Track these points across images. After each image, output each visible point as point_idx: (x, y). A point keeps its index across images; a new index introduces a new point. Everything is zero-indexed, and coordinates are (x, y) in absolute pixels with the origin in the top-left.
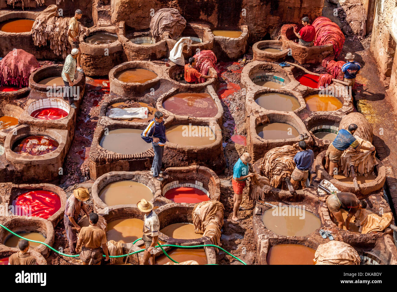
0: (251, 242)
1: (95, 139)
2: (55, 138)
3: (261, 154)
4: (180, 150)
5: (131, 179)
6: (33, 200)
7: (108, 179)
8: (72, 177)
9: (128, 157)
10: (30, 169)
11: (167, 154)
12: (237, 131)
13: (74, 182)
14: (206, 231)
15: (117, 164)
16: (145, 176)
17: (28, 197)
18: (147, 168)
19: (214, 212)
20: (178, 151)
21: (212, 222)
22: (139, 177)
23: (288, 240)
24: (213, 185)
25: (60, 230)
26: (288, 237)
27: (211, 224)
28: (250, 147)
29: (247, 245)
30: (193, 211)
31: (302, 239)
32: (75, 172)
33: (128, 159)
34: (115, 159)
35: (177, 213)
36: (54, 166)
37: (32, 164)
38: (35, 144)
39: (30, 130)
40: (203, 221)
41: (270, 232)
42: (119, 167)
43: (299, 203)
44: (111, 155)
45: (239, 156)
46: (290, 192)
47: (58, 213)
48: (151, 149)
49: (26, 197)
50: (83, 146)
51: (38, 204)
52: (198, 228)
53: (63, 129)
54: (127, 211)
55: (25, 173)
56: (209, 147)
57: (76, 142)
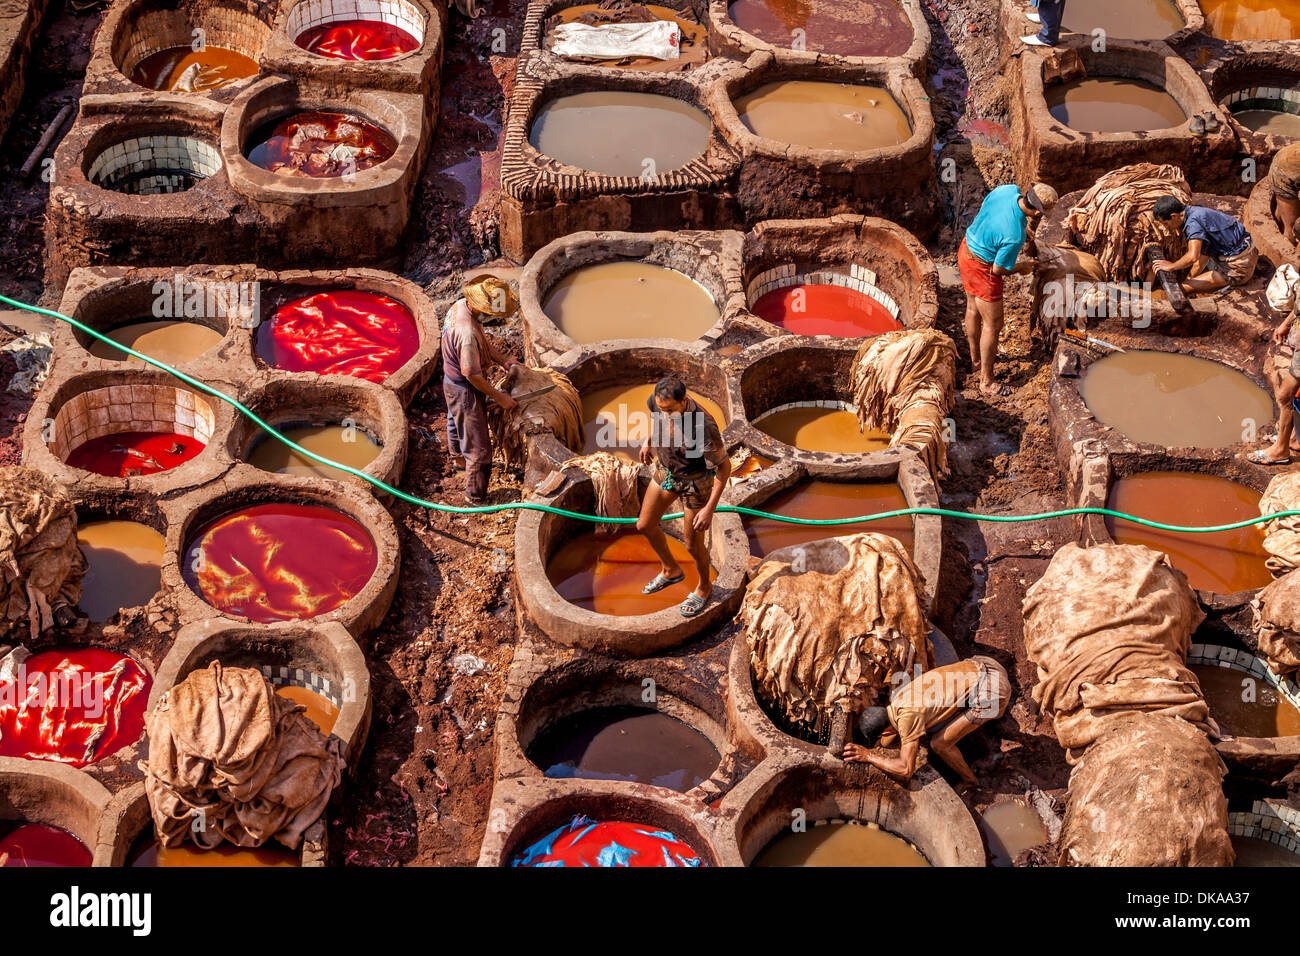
0: (1043, 464)
1: (515, 124)
2: (381, 122)
3: (1064, 180)
4: (799, 163)
5: (644, 256)
6: (325, 320)
7: (568, 256)
8: (442, 250)
9: (627, 185)
10: (308, 222)
11: (754, 176)
12: (976, 104)
13: (449, 265)
14: (900, 428)
15: (589, 207)
16: (688, 249)
17: (309, 312)
18: (688, 220)
19: (928, 367)
20: (791, 168)
21: (921, 398)
22: (667, 252)
23: (1169, 458)
24: (910, 278)
25: (422, 419)
26: (1169, 448)
27: (919, 405)
28: (1023, 155)
29: (1030, 473)
30: (854, 363)
31: (1215, 456)
32: (449, 231)
33: (629, 190)
34: (585, 190)
35: (801, 368)
36: (385, 213)
37: (317, 205)
38: (319, 140)
39: (297, 95)
40: (891, 395)
41: (1111, 433)
42: (597, 218)
43: (1200, 339)
44: (571, 177)
45: (984, 184)
46: (1173, 304)
47: (412, 366)
48: (700, 160)
49: (302, 312)
50: (472, 149)
51: (344, 336)
52: (871, 418)
53: (409, 91)
54: (641, 361)
55: (293, 236)
56: (893, 155)
57: (446, 134)
